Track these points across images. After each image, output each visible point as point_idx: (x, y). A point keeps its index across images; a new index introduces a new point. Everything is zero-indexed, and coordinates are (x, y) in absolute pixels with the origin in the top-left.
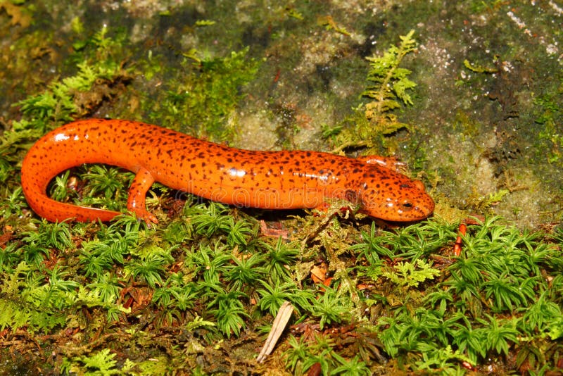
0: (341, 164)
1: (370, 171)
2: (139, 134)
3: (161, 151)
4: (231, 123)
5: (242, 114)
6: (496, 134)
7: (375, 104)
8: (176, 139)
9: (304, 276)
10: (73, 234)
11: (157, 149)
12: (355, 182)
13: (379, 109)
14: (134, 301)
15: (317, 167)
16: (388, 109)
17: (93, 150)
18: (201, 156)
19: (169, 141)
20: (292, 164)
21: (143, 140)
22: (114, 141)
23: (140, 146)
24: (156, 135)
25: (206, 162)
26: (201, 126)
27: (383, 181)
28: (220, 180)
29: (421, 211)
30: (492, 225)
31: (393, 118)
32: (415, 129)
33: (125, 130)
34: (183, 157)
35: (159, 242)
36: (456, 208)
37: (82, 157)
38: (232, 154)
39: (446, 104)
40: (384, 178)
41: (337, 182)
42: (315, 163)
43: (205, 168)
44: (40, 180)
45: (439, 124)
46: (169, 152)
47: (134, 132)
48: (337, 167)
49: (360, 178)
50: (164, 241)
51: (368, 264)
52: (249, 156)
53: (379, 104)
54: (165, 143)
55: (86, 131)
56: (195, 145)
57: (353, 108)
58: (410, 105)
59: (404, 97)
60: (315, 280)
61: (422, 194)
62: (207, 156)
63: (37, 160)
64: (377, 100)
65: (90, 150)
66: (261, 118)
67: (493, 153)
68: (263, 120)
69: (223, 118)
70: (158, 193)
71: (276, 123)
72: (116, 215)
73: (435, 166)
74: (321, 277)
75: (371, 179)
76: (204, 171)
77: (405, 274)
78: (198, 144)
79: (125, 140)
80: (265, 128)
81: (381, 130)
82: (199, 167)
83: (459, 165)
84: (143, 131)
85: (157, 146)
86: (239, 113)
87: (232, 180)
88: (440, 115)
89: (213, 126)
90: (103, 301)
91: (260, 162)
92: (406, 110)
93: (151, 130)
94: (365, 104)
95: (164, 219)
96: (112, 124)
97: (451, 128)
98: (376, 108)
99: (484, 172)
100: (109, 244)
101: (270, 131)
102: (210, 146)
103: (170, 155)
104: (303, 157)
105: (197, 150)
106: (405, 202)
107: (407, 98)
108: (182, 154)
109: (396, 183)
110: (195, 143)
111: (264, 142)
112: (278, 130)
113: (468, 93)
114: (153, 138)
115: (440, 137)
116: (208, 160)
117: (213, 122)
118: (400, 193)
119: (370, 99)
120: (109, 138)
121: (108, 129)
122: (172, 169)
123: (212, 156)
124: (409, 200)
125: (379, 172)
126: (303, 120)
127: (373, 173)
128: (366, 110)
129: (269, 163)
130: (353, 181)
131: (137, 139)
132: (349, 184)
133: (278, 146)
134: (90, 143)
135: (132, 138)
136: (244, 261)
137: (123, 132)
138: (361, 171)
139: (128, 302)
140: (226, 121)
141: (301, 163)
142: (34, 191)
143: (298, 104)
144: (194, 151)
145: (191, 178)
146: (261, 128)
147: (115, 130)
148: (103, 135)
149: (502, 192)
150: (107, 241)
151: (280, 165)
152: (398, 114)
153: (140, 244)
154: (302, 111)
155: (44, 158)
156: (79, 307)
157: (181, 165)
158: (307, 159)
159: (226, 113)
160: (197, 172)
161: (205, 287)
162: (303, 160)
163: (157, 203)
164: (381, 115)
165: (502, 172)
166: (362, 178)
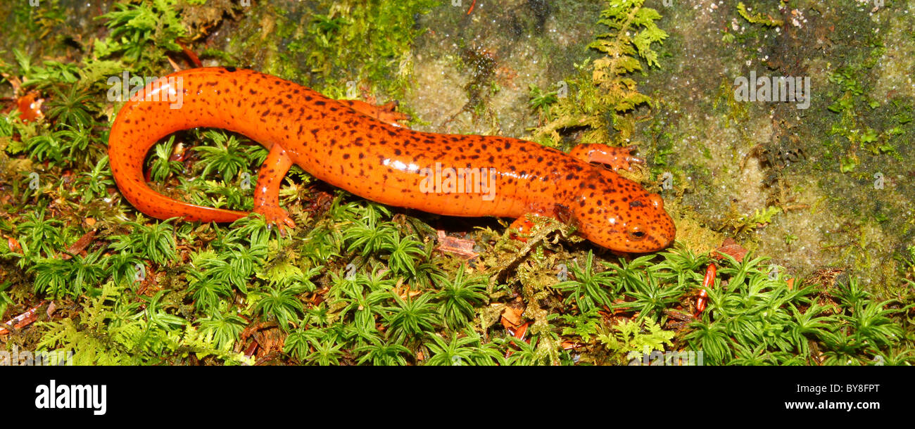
0: (550, 164)
1: (590, 178)
2: (274, 98)
3: (304, 129)
4: (403, 71)
5: (420, 57)
6: (772, 122)
7: (607, 61)
8: (325, 112)
9: (491, 323)
10: (179, 239)
11: (298, 125)
12: (568, 194)
13: (612, 70)
14: (259, 346)
15: (517, 166)
16: (624, 71)
17: (209, 113)
18: (358, 142)
19: (315, 115)
20: (483, 161)
21: (279, 108)
22: (239, 105)
23: (275, 118)
24: (297, 102)
25: (366, 153)
26: (361, 70)
27: (607, 195)
28: (383, 179)
29: (656, 241)
30: (752, 270)
31: (630, 85)
32: (661, 103)
33: (254, 90)
34: (333, 142)
35: (296, 260)
36: (707, 228)
37: (193, 120)
38: (402, 142)
39: (706, 67)
40: (608, 191)
41: (543, 190)
42: (515, 159)
43: (363, 160)
44: (134, 155)
45: (694, 99)
46: (314, 132)
47: (267, 93)
48: (545, 169)
49: (574, 188)
50: (302, 257)
51: (579, 313)
52: (425, 146)
53: (613, 61)
54: (310, 118)
55: (200, 86)
56: (351, 125)
57: (576, 65)
58: (657, 67)
59: (648, 56)
60: (506, 324)
61: (659, 216)
62: (366, 143)
63: (132, 126)
64: (611, 57)
65: (205, 113)
66: (445, 66)
67: (765, 153)
68: (448, 69)
69: (393, 61)
70: (297, 180)
71: (467, 76)
72: (239, 217)
73: (684, 162)
74: (515, 321)
75: (591, 191)
76: (362, 165)
77: (627, 338)
78: (356, 124)
79: (253, 106)
80: (450, 81)
81: (613, 102)
82: (354, 159)
83: (716, 162)
84: (279, 94)
85: (299, 120)
86: (415, 56)
87: (400, 181)
88: (697, 84)
89: (377, 70)
90: (217, 347)
91: (439, 156)
92: (650, 74)
93: (291, 93)
94: (594, 59)
95: (304, 219)
96: (238, 79)
97: (710, 105)
98: (609, 68)
99: (751, 177)
100: (228, 260)
101: (457, 86)
102: (372, 127)
103: (316, 137)
104: (499, 149)
105: (353, 132)
106: (636, 229)
107: (653, 57)
108: (332, 136)
109: (625, 200)
110: (351, 121)
111: (447, 103)
112: (468, 88)
113: (740, 53)
114: (293, 106)
115: (694, 118)
116: (368, 150)
117: (378, 65)
118: (629, 216)
119: (601, 53)
120: (232, 100)
121: (231, 86)
122: (318, 156)
123: (374, 144)
124: (640, 226)
125: (602, 181)
126: (504, 75)
127: (594, 182)
128: (594, 69)
129: (453, 158)
130: (565, 192)
131: (271, 105)
132: (560, 195)
133: (467, 111)
134: (205, 103)
135: (263, 103)
136: (410, 302)
137: (252, 92)
138: (577, 178)
139: (251, 348)
140: (395, 67)
141: (496, 159)
142: (126, 176)
143: (499, 51)
144: (348, 134)
145: (343, 172)
146: (446, 81)
147: (241, 88)
148: (223, 95)
149: (772, 210)
150: (226, 255)
151: (468, 161)
152: (638, 80)
153: (269, 259)
154: (503, 63)
155: (141, 123)
156: (185, 355)
157: (330, 153)
158: (505, 152)
159: (397, 54)
160: (352, 166)
161: (356, 336)
162: (500, 154)
163: (294, 197)
164: (613, 79)
165: (775, 181)
166: (578, 189)
